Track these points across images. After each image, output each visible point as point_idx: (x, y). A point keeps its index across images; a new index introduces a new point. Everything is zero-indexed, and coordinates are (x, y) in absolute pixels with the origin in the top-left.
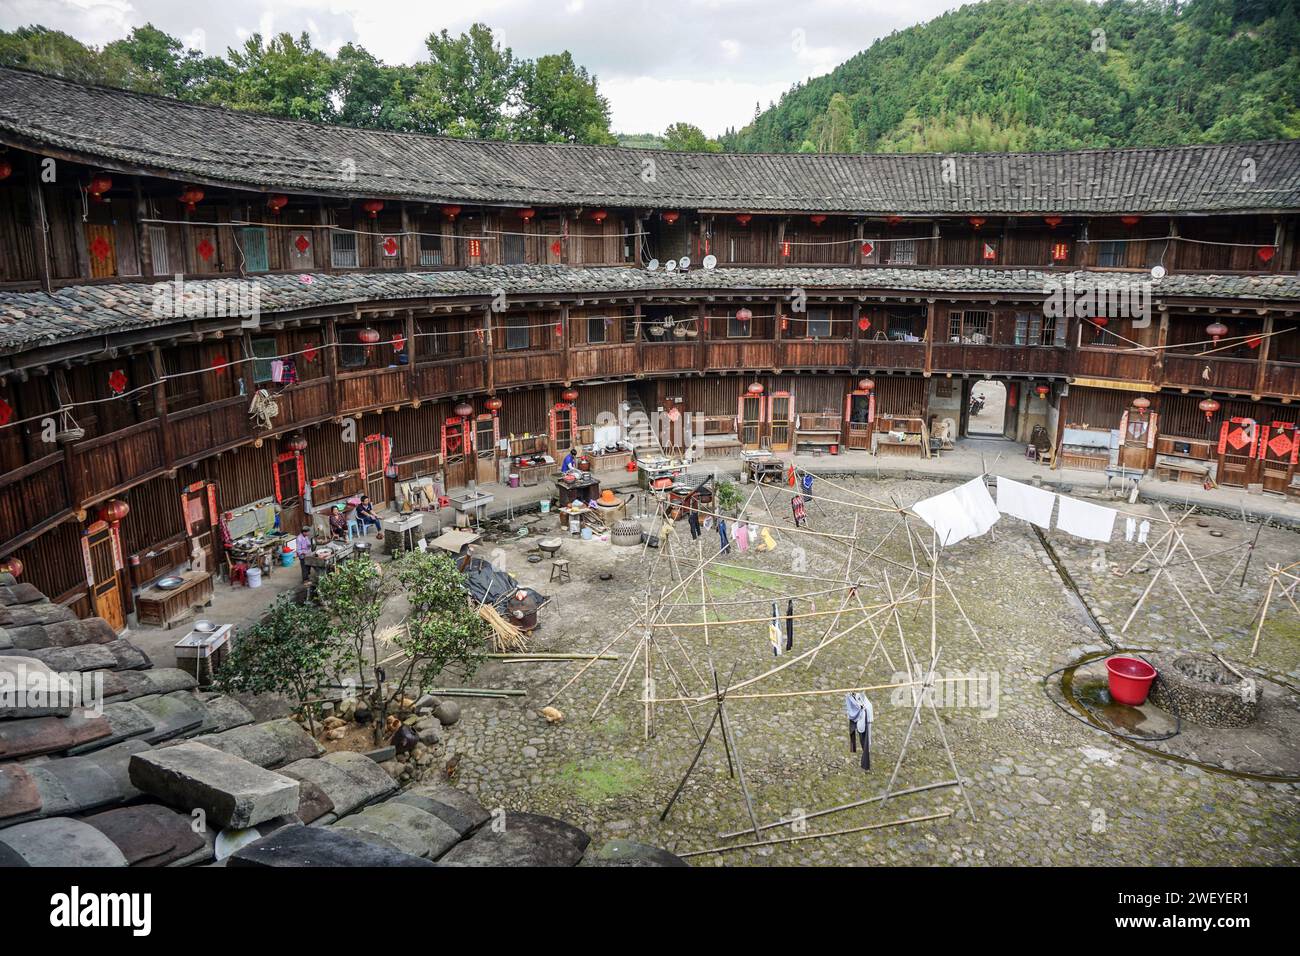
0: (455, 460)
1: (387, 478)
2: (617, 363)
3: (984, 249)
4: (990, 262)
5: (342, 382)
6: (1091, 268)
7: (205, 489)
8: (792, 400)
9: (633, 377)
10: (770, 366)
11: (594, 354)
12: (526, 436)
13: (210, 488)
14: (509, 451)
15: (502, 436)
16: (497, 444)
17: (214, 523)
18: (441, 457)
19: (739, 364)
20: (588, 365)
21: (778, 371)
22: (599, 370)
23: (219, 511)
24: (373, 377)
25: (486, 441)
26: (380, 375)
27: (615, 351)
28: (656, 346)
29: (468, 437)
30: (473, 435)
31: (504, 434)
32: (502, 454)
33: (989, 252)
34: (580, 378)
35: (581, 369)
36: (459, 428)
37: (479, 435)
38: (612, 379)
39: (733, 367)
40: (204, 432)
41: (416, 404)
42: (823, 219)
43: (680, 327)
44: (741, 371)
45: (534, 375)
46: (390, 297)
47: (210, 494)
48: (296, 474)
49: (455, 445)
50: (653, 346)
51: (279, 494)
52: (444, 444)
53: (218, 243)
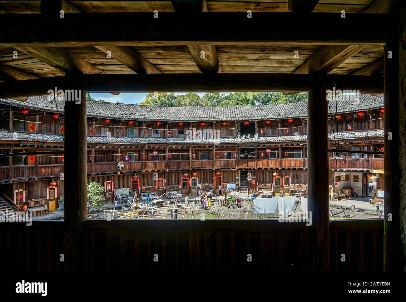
0: (185, 188)
1: (164, 189)
2: (230, 164)
3: (348, 126)
4: (350, 130)
5: (146, 163)
6: (374, 129)
7: (111, 183)
8: (290, 179)
9: (235, 169)
10: (278, 167)
11: (223, 161)
12: (206, 184)
13: (113, 183)
14: (200, 187)
15: (199, 183)
16: (198, 185)
17: (113, 190)
18: (180, 187)
19: (268, 166)
20: (220, 165)
21: (280, 168)
22: (224, 166)
23: (114, 188)
24: (155, 162)
25: (194, 184)
26: (157, 162)
27: (229, 161)
28: (242, 160)
29: (189, 182)
30: (190, 182)
31: (200, 183)
32: (198, 188)
33: (349, 127)
34: (218, 168)
35: (219, 165)
36: (186, 180)
37: (192, 182)
38: (228, 169)
39: (266, 167)
40: (104, 168)
41: (167, 170)
42: (292, 121)
43: (250, 154)
44: (268, 168)
45: (204, 166)
46: (154, 143)
47: (113, 184)
48: (137, 184)
49: (185, 184)
50: (241, 160)
51: (132, 187)
52: (181, 183)
53: (122, 131)
